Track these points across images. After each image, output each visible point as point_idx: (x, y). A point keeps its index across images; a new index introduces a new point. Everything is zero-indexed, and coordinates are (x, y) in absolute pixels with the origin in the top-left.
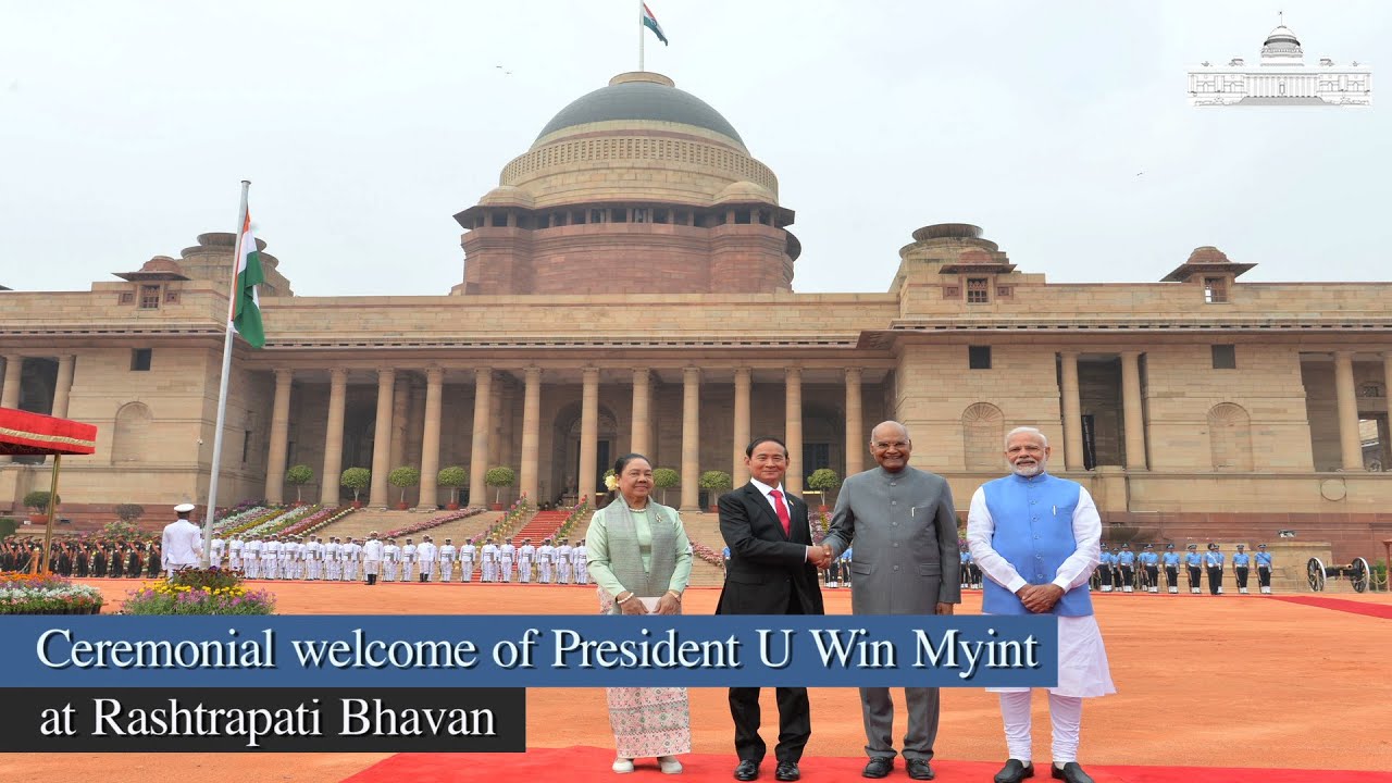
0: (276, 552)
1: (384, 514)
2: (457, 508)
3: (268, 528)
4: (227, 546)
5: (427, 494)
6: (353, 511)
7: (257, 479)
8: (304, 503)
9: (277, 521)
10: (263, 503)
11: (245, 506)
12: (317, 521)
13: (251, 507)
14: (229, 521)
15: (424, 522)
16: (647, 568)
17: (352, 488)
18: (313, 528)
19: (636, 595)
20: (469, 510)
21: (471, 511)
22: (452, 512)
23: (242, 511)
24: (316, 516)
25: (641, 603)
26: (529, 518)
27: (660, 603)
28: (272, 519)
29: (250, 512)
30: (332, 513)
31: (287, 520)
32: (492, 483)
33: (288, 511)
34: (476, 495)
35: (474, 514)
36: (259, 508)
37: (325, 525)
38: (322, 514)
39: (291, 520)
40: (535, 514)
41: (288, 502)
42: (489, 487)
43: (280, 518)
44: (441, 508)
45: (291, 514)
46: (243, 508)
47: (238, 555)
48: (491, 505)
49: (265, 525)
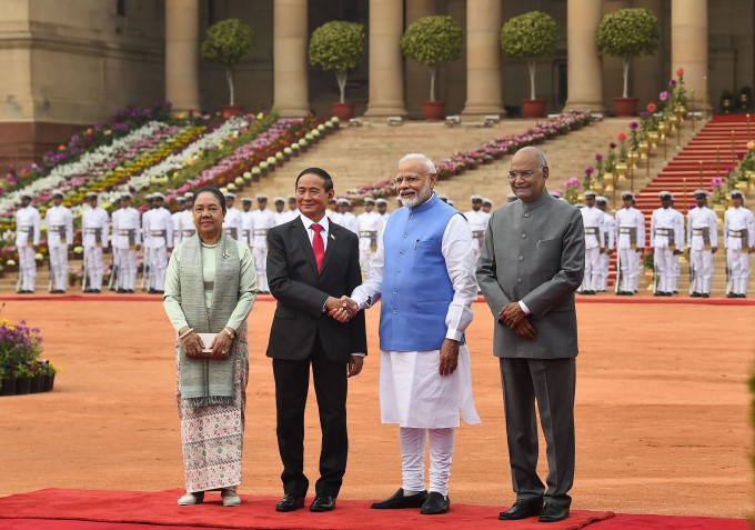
0: (164, 234)
1: (398, 131)
2: (542, 115)
3: (170, 173)
4: (77, 222)
5: (480, 84)
6: (336, 127)
7: (147, 54)
8: (241, 111)
9: (189, 156)
10: (162, 112)
11: (126, 121)
12: (261, 155)
13: (140, 122)
14: (98, 157)
15: (472, 150)
16: (209, 304)
17: (333, 71)
18: (256, 170)
19: (196, 331)
20: (566, 118)
21: (568, 120)
22: (531, 124)
23: (123, 134)
24: (263, 141)
25: (199, 339)
26: (689, 135)
27: (216, 339)
28: (178, 151)
29: (137, 136)
30: (296, 131)
31: (206, 152)
32: (612, 50)
33: (210, 131)
34: (582, 81)
35: (575, 126)
36: (155, 125)
37: (280, 163)
38: (274, 134)
39: (215, 150)
40: (704, 122)
41: (211, 111)
42: (608, 58)
43: (194, 148)
44: (512, 112)
45: (216, 138)
46: (125, 125)
47: (98, 240)
48: (611, 107)
49: (165, 166)
